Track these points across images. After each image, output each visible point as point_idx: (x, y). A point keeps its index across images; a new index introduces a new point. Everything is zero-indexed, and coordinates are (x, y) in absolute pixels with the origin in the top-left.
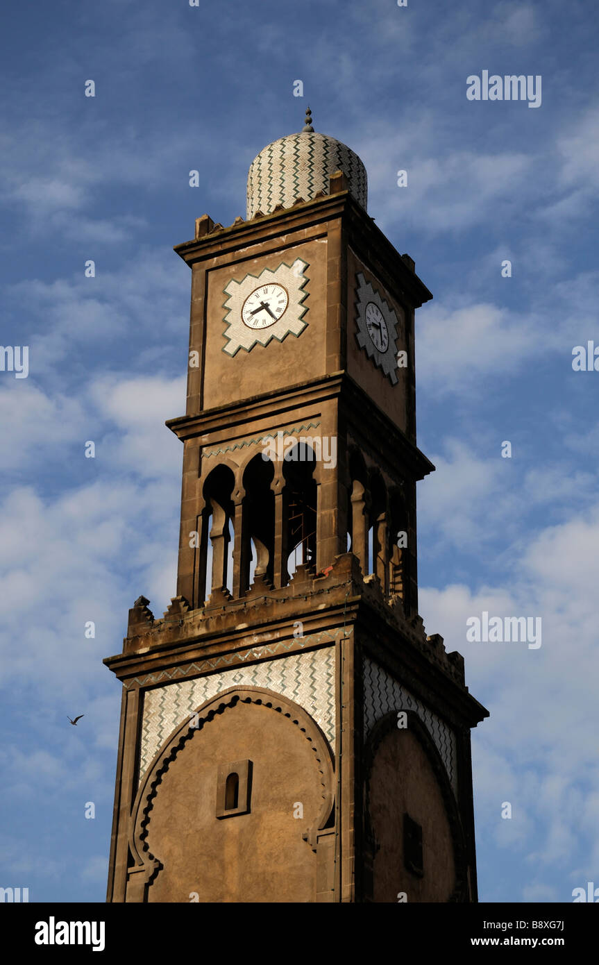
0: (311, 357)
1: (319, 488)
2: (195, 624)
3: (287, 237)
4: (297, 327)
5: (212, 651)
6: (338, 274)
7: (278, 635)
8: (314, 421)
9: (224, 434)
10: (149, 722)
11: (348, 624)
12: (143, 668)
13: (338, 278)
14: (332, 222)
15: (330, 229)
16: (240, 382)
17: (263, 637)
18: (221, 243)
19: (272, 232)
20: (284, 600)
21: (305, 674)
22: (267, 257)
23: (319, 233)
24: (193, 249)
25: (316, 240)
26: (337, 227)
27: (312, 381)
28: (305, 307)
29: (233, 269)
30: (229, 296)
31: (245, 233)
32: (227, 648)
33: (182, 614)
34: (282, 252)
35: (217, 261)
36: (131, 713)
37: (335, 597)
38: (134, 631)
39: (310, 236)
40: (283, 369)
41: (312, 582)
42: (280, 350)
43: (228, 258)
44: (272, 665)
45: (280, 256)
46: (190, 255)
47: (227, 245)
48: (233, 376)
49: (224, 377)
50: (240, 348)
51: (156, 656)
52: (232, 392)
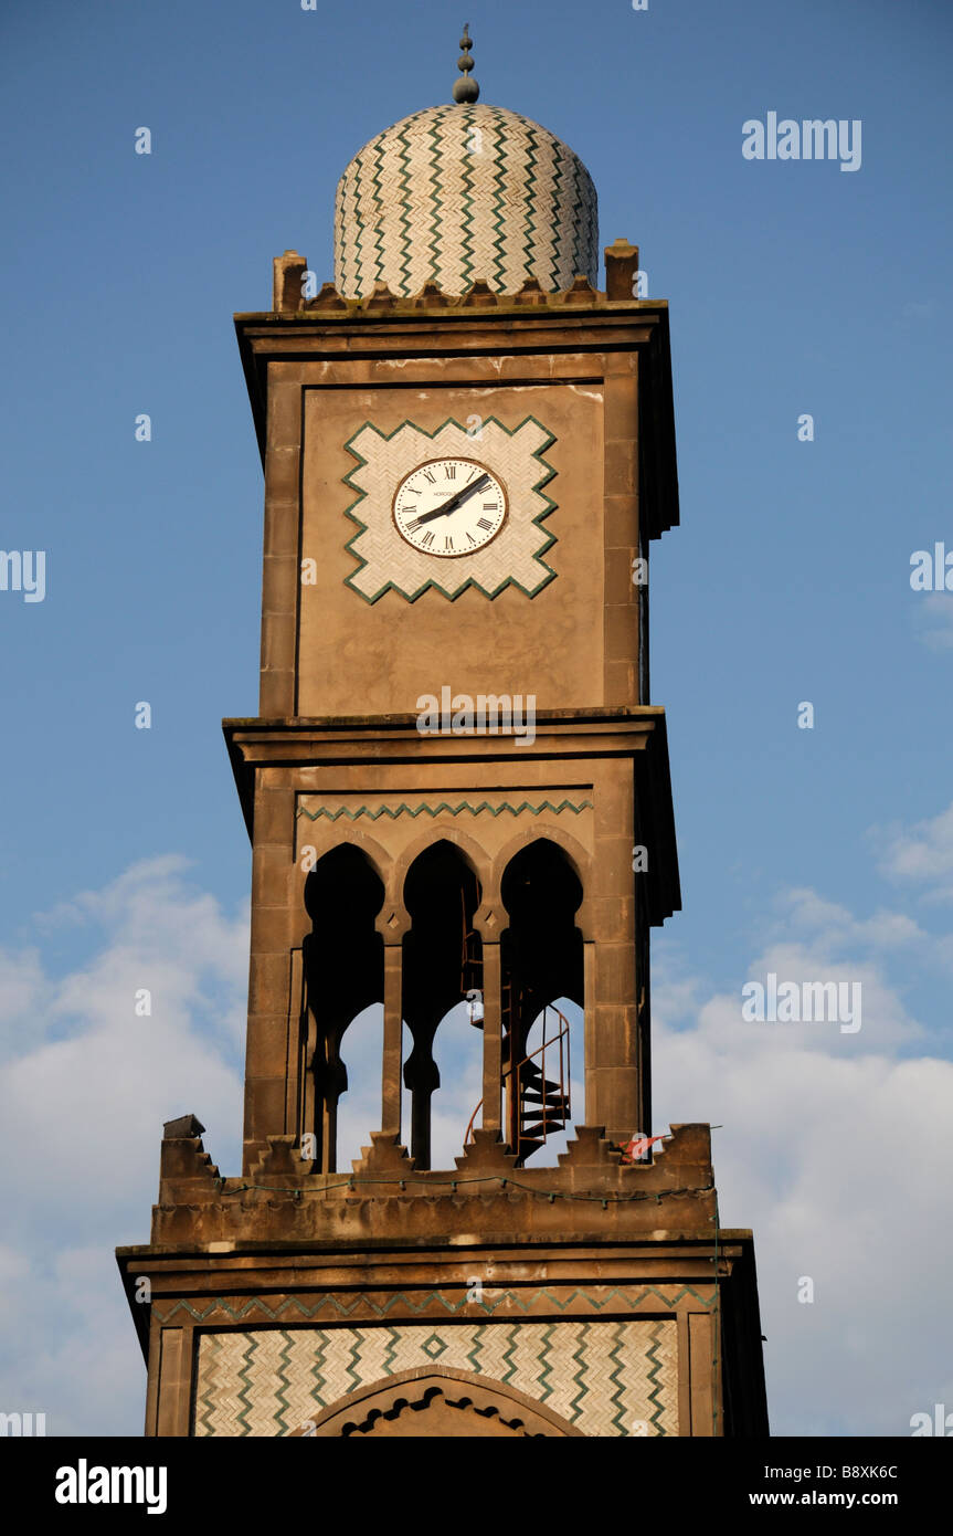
0: (565, 651)
1: (588, 951)
2: (336, 1207)
3: (505, 362)
4: (532, 576)
5: (381, 1277)
6: (631, 480)
7: (542, 1273)
8: (575, 797)
9: (357, 776)
10: (213, 1408)
11: (708, 1281)
12: (210, 1283)
13: (630, 488)
14: (615, 356)
15: (611, 372)
16: (391, 664)
17: (506, 1271)
18: (348, 336)
19: (474, 344)
20: (554, 1197)
21: (599, 1369)
22: (452, 393)
23: (583, 373)
24: (279, 331)
25: (572, 387)
26: (627, 371)
27: (587, 714)
28: (547, 533)
29: (367, 399)
30: (361, 462)
31: (412, 328)
32: (418, 1277)
33: (298, 1177)
34: (489, 391)
35: (331, 370)
36: (172, 1378)
37: (674, 1216)
38: (175, 1191)
39: (562, 374)
40: (497, 661)
41: (616, 1170)
42: (487, 617)
43: (359, 371)
44: (518, 1335)
45: (483, 399)
46: (269, 341)
47: (362, 344)
48: (371, 648)
49: (350, 646)
50: (389, 588)
51: (246, 1263)
52: (370, 685)
